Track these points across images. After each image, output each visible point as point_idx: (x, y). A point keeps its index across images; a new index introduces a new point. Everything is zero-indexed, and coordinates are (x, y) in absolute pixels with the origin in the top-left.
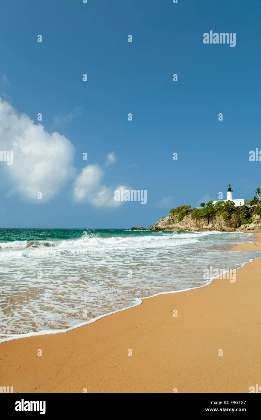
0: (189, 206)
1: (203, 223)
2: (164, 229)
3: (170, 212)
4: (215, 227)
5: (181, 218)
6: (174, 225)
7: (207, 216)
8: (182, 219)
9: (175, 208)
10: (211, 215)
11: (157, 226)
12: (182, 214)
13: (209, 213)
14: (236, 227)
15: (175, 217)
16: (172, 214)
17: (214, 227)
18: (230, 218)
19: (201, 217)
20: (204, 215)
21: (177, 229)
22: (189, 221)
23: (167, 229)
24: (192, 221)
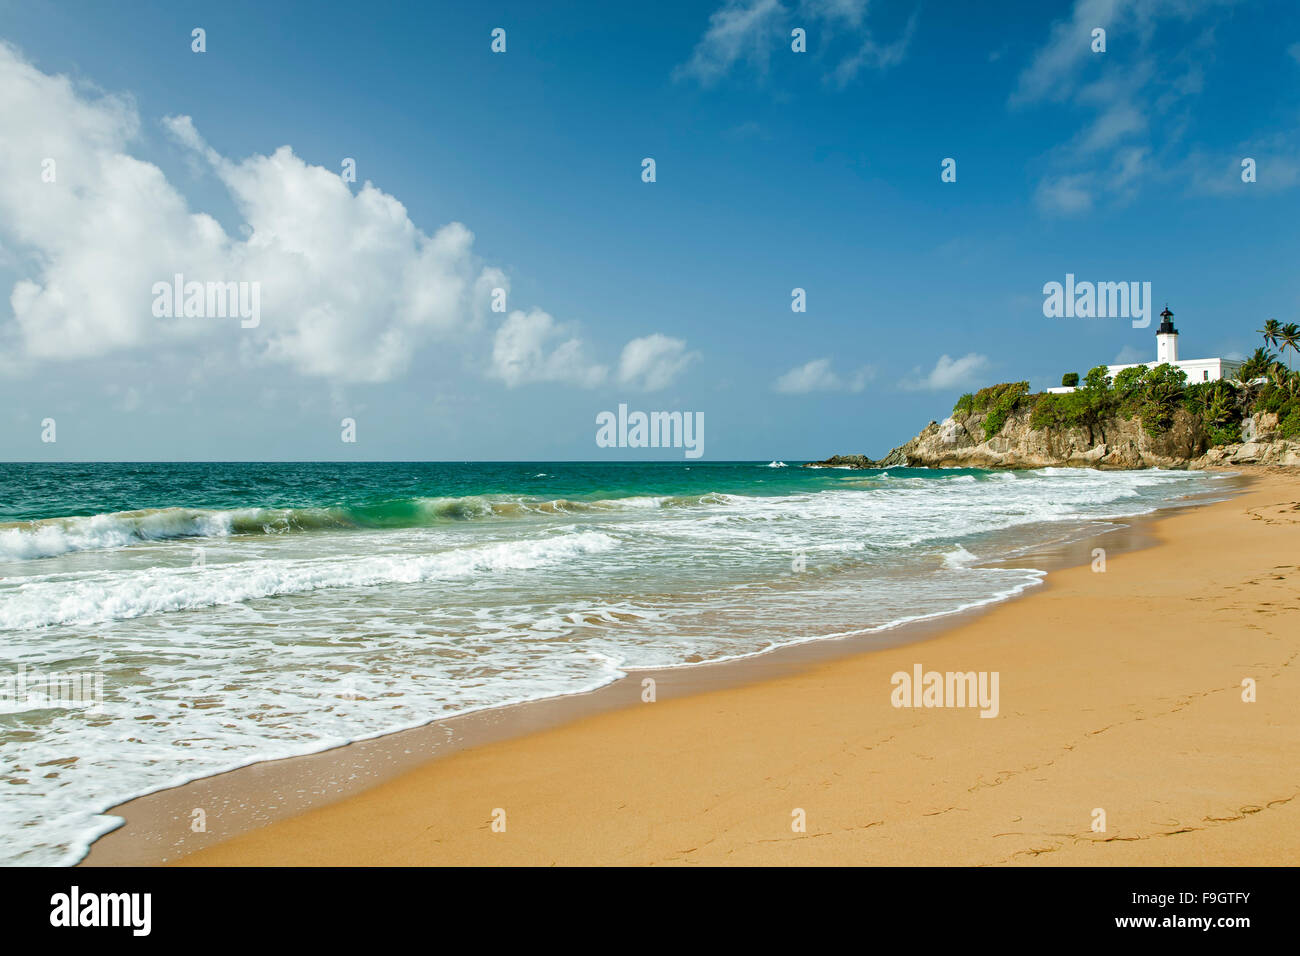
0: (1025, 386)
1: (1071, 441)
2: (938, 462)
3: (958, 407)
4: (1114, 455)
5: (997, 427)
6: (970, 450)
7: (1086, 417)
8: (999, 430)
9: (975, 393)
10: (1100, 413)
11: (914, 453)
12: (1000, 413)
13: (1093, 407)
14: (1190, 456)
15: (974, 424)
16: (963, 412)
17: (1110, 455)
18: (1167, 423)
19: (1064, 421)
20: (1074, 416)
21: (983, 463)
22: (1024, 436)
23: (947, 462)
24: (1034, 433)
